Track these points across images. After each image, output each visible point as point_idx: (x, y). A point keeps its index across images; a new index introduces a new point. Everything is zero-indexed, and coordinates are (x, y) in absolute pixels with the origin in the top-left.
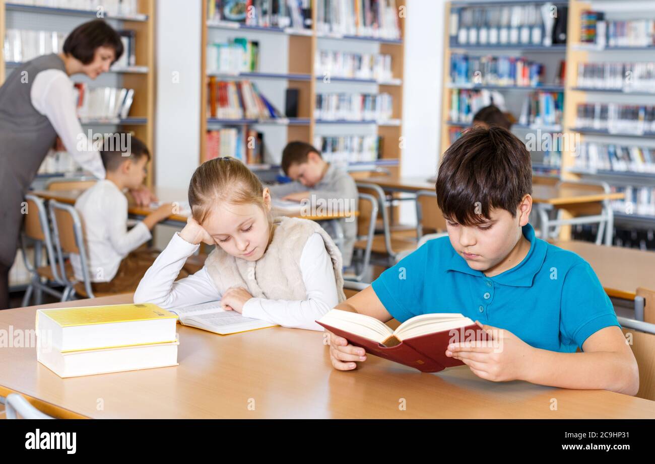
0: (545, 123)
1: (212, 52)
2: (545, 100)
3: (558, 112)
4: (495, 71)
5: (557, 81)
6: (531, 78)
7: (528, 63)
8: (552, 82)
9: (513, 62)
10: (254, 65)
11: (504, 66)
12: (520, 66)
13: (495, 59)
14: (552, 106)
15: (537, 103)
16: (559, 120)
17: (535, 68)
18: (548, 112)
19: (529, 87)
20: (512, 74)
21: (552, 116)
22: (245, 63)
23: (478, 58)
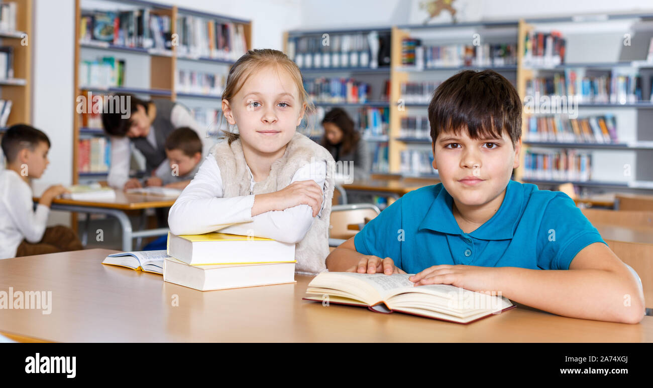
0: (373, 134)
1: (83, 69)
2: (372, 114)
3: (385, 125)
4: (329, 91)
5: (383, 98)
6: (359, 96)
7: (357, 84)
8: (378, 99)
9: (344, 83)
10: (121, 80)
11: (336, 86)
12: (350, 87)
13: (328, 81)
14: (379, 119)
15: (366, 118)
16: (386, 131)
17: (362, 88)
18: (375, 125)
19: (357, 104)
20: (343, 93)
21: (379, 128)
22: (113, 79)
23: (313, 80)
